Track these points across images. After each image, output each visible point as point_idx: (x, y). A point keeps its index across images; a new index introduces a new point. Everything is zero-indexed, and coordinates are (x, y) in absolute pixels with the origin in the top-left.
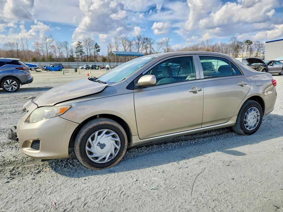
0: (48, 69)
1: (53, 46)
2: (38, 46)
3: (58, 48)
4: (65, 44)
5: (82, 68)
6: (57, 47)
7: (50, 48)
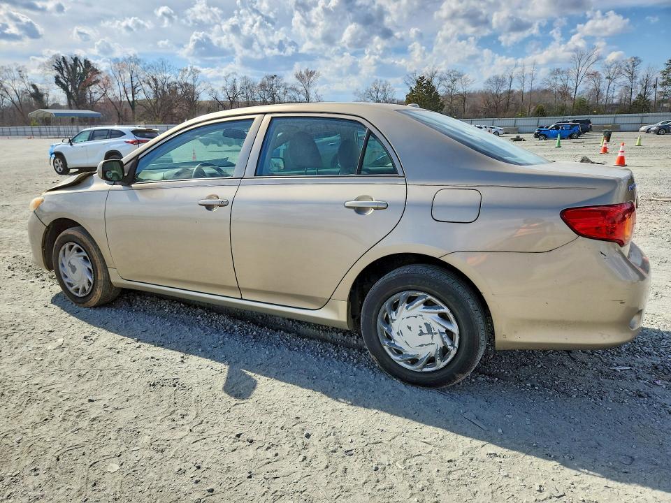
0: (542, 134)
1: (595, 74)
2: (556, 78)
3: (608, 78)
4: (631, 66)
5: (648, 131)
6: (604, 76)
7: (585, 79)
